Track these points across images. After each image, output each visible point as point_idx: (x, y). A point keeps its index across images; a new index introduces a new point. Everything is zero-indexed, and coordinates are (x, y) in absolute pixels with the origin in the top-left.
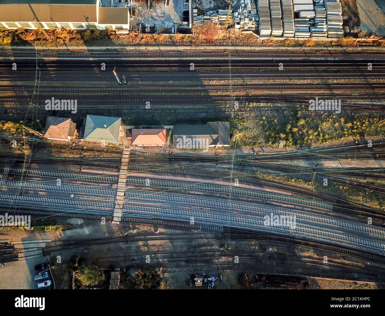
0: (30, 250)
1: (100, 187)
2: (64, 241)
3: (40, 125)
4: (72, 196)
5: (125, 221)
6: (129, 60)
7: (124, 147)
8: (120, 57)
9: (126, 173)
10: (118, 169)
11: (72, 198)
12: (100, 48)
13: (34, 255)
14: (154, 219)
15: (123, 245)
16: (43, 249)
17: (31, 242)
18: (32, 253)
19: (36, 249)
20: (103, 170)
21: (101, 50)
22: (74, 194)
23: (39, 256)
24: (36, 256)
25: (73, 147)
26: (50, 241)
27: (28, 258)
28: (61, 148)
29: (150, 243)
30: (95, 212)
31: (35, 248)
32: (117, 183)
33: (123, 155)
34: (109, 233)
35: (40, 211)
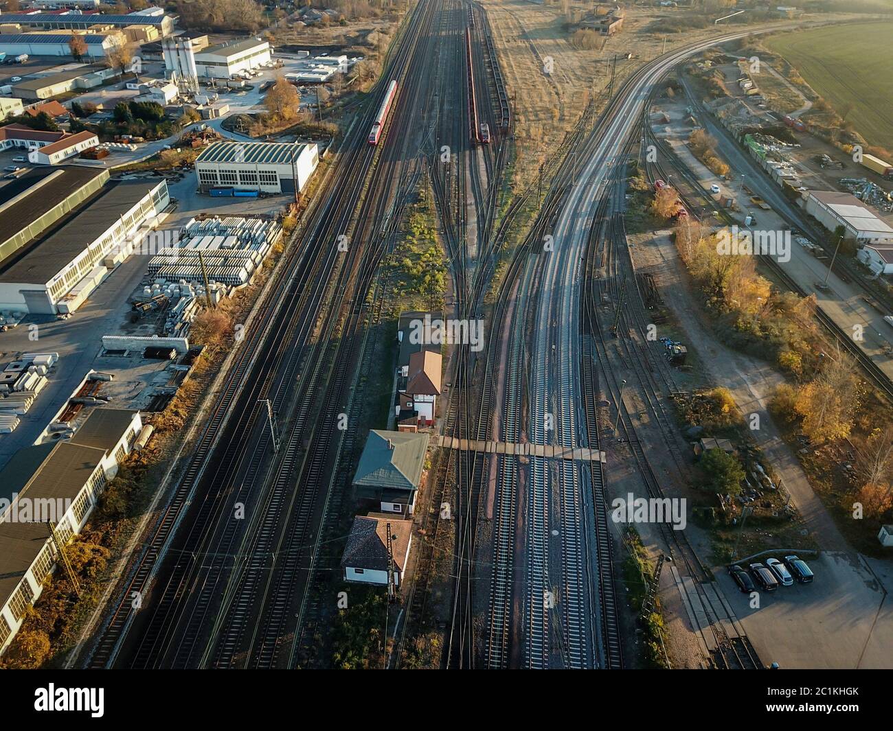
0: (709, 609)
1: (527, 484)
2: (667, 544)
3: (357, 608)
4: (555, 533)
5: (596, 445)
6: (222, 438)
7: (435, 446)
8: (207, 452)
9: (494, 444)
10: (484, 456)
11: (560, 532)
12: (164, 484)
13: (720, 599)
14: (583, 406)
15: (647, 448)
16: (699, 584)
17: (689, 609)
18: (716, 604)
19: (703, 597)
20: (487, 480)
21: (171, 485)
22: (550, 529)
23: (717, 590)
24: (722, 596)
25: (429, 533)
26: (674, 568)
27: (731, 614)
28: (429, 557)
29: (631, 411)
30: (587, 491)
31: (700, 598)
32: (516, 457)
33: (453, 446)
34: (628, 467)
35: (603, 596)
